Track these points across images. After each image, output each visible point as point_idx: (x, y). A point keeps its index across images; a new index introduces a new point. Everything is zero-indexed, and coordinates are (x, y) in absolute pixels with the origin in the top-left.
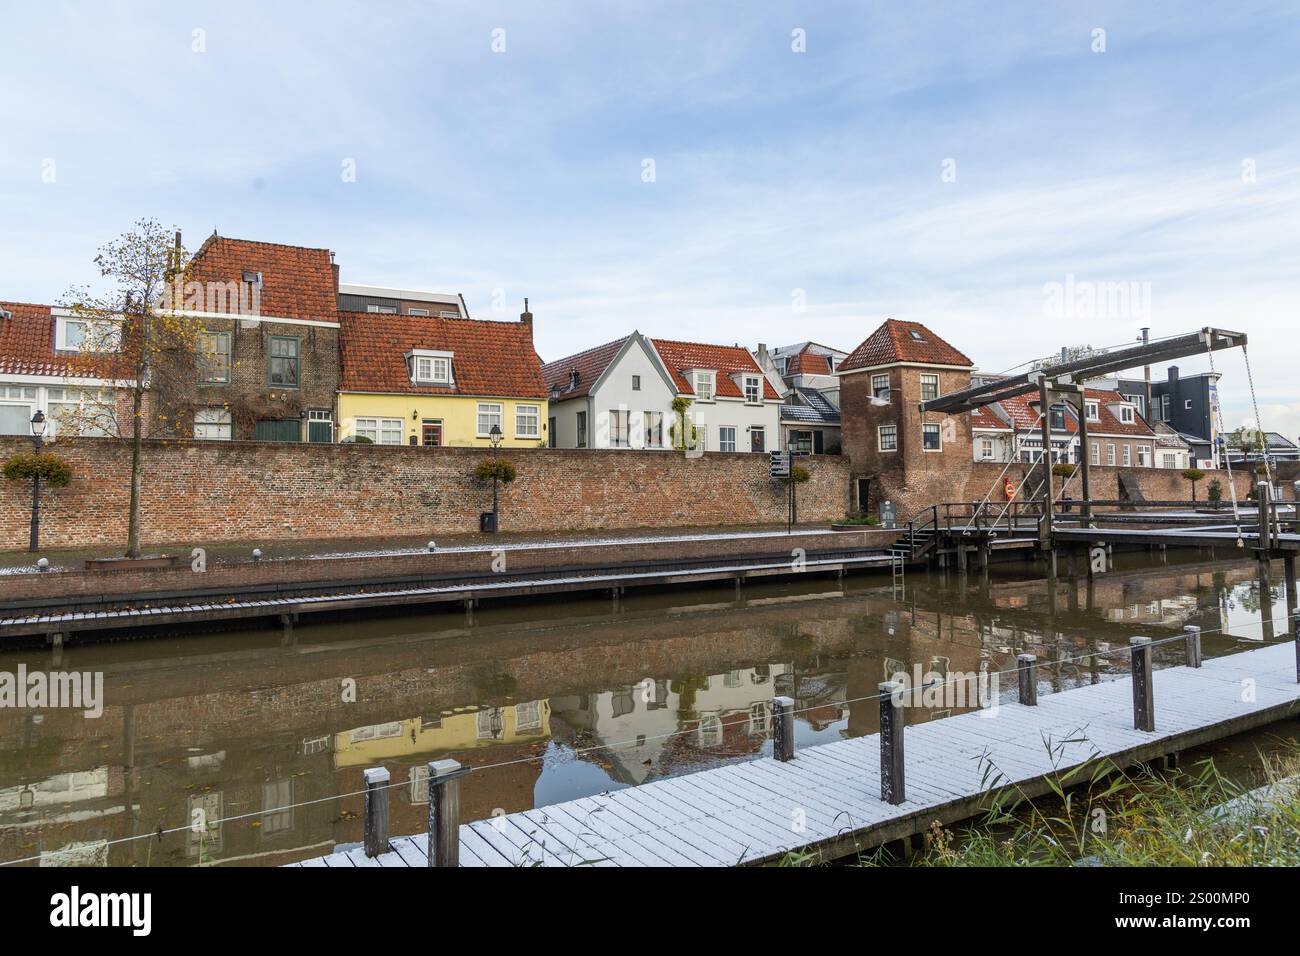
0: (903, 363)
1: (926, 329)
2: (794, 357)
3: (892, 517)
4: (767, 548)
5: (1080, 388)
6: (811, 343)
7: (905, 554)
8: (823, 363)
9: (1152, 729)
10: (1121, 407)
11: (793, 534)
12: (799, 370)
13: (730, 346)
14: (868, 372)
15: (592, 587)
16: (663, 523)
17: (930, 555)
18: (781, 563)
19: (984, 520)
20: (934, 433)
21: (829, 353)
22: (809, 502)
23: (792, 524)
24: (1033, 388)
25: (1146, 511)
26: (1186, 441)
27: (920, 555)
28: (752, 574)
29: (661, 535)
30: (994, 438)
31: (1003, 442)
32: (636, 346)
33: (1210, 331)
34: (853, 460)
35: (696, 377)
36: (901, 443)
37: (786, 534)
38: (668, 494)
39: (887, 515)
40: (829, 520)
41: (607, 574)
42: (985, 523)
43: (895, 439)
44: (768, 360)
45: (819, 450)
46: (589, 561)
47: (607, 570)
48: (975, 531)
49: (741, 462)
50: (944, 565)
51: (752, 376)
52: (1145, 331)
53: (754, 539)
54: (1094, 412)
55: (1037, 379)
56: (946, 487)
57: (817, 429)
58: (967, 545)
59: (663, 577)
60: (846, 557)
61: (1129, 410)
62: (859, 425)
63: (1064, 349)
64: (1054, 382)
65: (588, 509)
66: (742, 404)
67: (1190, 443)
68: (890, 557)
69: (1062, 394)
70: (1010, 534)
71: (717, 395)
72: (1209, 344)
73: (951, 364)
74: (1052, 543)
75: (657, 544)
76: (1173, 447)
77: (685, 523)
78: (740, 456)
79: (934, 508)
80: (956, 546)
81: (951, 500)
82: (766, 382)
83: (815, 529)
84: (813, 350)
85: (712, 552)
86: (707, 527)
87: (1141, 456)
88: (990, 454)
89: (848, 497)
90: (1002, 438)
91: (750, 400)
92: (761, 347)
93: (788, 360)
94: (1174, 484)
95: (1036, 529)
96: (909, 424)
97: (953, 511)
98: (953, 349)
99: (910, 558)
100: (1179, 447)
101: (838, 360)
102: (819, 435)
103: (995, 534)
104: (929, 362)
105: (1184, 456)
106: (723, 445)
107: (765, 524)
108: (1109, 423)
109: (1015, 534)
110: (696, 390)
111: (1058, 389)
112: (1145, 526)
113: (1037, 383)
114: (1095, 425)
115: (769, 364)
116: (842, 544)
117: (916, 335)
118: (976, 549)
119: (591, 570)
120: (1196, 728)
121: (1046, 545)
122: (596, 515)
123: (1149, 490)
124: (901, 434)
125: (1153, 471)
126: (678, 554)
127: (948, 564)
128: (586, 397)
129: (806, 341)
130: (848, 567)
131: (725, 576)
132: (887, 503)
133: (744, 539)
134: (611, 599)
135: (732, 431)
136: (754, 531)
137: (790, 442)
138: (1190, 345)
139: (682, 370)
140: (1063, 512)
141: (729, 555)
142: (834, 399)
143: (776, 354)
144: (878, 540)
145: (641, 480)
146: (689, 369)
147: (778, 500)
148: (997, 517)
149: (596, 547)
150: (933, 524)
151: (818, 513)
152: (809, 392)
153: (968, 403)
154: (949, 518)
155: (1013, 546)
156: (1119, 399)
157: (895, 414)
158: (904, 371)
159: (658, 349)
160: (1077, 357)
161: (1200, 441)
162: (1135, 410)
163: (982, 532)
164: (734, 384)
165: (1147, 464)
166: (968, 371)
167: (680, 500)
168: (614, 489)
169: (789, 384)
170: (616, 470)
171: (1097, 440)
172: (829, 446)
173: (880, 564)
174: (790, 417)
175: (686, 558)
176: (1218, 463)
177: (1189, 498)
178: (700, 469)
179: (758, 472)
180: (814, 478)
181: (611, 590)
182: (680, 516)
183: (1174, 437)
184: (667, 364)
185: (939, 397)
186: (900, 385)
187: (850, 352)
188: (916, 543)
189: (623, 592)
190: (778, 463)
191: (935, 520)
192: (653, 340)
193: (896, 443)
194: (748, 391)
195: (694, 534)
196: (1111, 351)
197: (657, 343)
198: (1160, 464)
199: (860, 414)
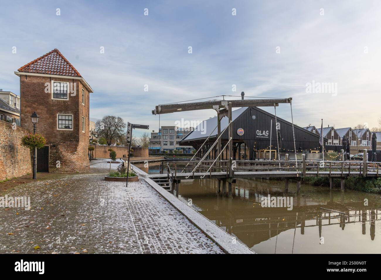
36: (77, 126)
43: (73, 123)
48: (192, 176)
62: (39, 111)
70: (210, 177)
96: (80, 115)
124: (76, 120)
157: (72, 108)
158: (80, 83)
163: (195, 176)
186: (78, 91)
199: (41, 104)
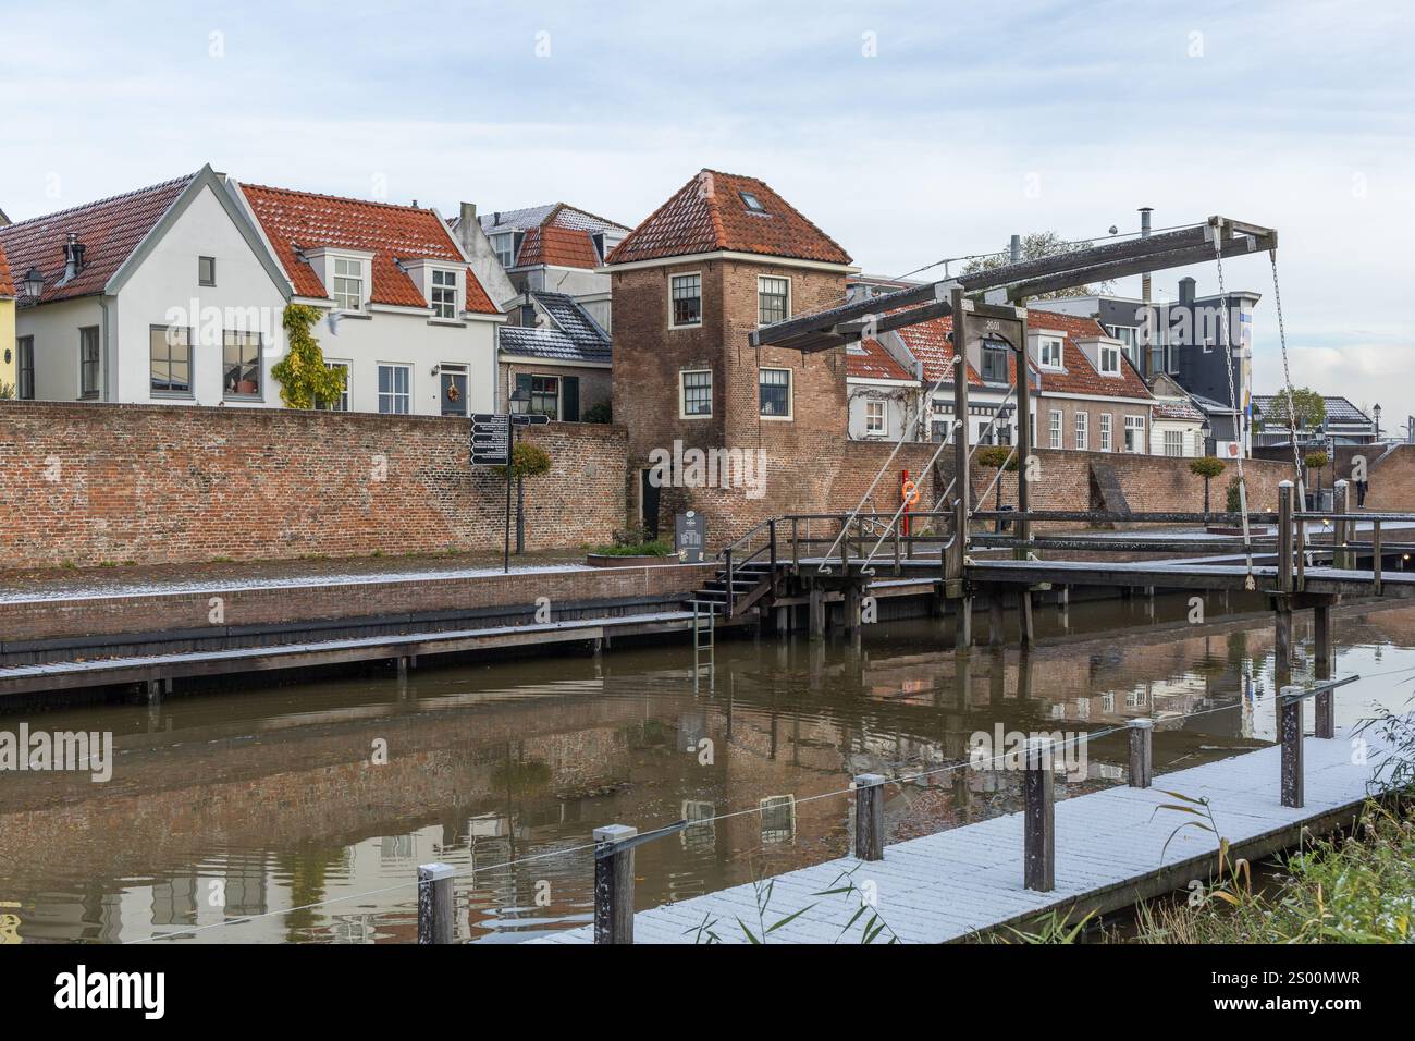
0: (726, 254)
1: (770, 191)
2: (530, 232)
3: (698, 541)
4: (462, 600)
5: (1021, 313)
6: (562, 207)
7: (717, 609)
8: (585, 246)
9: (1051, 887)
10: (1101, 347)
11: (513, 571)
12: (540, 258)
13: (401, 204)
14: (663, 268)
15: (105, 680)
16: (259, 554)
17: (761, 608)
18: (487, 627)
19: (856, 545)
20: (780, 386)
21: (597, 227)
22: (550, 513)
23: (515, 554)
24: (943, 310)
25: (1131, 530)
26: (1201, 409)
27: (742, 609)
28: (431, 649)
29: (254, 576)
30: (888, 396)
31: (902, 404)
32: (206, 196)
33: (1221, 223)
34: (633, 433)
35: (331, 264)
36: (720, 403)
37: (499, 572)
38: (270, 494)
39: (689, 537)
40: (586, 547)
41: (136, 655)
42: (859, 550)
43: (710, 397)
44: (479, 235)
45: (571, 413)
46: (100, 629)
47: (137, 645)
48: (839, 566)
49: (417, 435)
50: (785, 628)
51: (446, 267)
52: (1146, 212)
53: (437, 582)
54: (1056, 355)
55: (949, 295)
56: (798, 486)
57: (569, 374)
58: (828, 590)
59: (252, 657)
60: (610, 615)
61: (1114, 353)
62: (644, 368)
63: (1015, 239)
64: (978, 300)
65: (102, 524)
66: (425, 321)
67: (1207, 413)
68: (691, 614)
69: (990, 323)
70: (897, 571)
71: (373, 301)
72: (1218, 246)
73: (812, 259)
74: (964, 585)
75: (244, 593)
76: (1180, 419)
77: (306, 552)
78: (417, 423)
79: (771, 523)
80: (808, 591)
81: (807, 509)
82: (472, 280)
83: (556, 563)
84: (567, 219)
85: (354, 609)
86: (349, 559)
87: (1129, 434)
88: (879, 427)
89: (622, 503)
90: (900, 398)
91: (438, 315)
92: (467, 208)
93: (518, 237)
94: (1178, 484)
95: (938, 562)
96: (735, 368)
97: (807, 530)
98: (818, 231)
99: (726, 616)
100: (1190, 420)
101: (612, 240)
102: (571, 384)
103: (873, 571)
104: (774, 255)
105: (1197, 435)
106: (384, 401)
107: (462, 554)
108: (1080, 375)
109: (907, 571)
110: (330, 290)
111: (984, 312)
112: (1124, 556)
113: (950, 302)
114: (1057, 377)
115: (481, 244)
116: (604, 590)
117: (752, 202)
118: (842, 598)
119: (102, 646)
120: (1115, 881)
121: (954, 590)
122: (118, 539)
123: (1140, 493)
124: (720, 386)
125: (1146, 459)
126: (285, 613)
127: (794, 626)
128: (100, 296)
129: (555, 201)
130: (613, 633)
131: (378, 655)
132: (690, 514)
133: (418, 583)
134: (144, 702)
135: (402, 373)
136: (439, 568)
137: (516, 397)
138: (1189, 246)
139: (303, 249)
140: (996, 532)
141: (387, 614)
142: (602, 316)
143: (497, 224)
144: (673, 585)
145: (215, 468)
146: (319, 246)
147: (490, 508)
148: (876, 539)
149: (115, 601)
150: (768, 553)
151: (566, 532)
152: (555, 302)
153: (834, 333)
154: (797, 542)
155: (905, 593)
156: (1098, 333)
157: (711, 349)
158: (728, 269)
159: (254, 205)
160: (1041, 253)
161: (1223, 409)
162: (1124, 354)
163: (850, 566)
164: (409, 280)
165: (1138, 447)
166: (843, 274)
167: (296, 508)
168: (159, 485)
169: (520, 285)
170: (163, 446)
171: (1060, 403)
172: (590, 407)
173: (672, 627)
174: (519, 349)
175: (302, 621)
176: (1249, 448)
177: (1199, 509)
178: (337, 448)
179: (450, 452)
180: (560, 467)
181: (144, 686)
182: (295, 538)
183: (1180, 401)
184: (272, 236)
185: (790, 318)
186: (720, 293)
187: (634, 227)
188: (736, 588)
189: (169, 689)
190: (489, 438)
191: (772, 546)
192: (244, 187)
193: (711, 404)
194: (436, 296)
195: (319, 574)
196: (1097, 244)
197: (252, 191)
198: (1158, 449)
199: (647, 348)
